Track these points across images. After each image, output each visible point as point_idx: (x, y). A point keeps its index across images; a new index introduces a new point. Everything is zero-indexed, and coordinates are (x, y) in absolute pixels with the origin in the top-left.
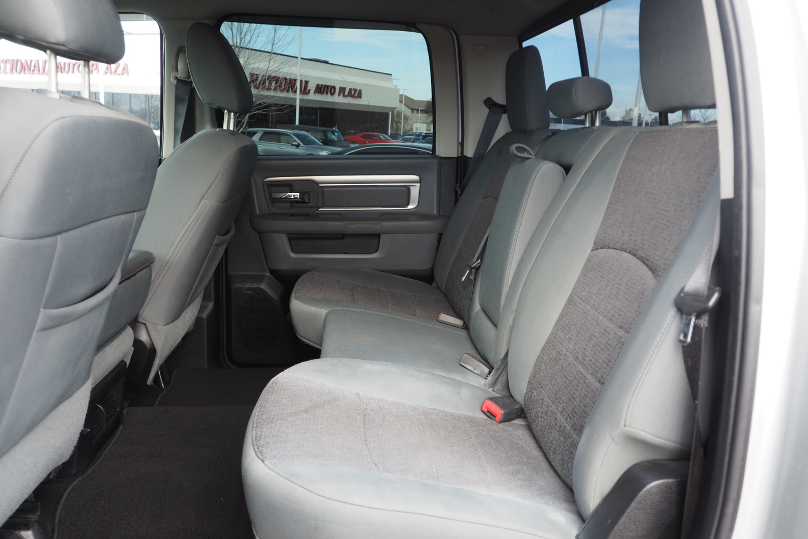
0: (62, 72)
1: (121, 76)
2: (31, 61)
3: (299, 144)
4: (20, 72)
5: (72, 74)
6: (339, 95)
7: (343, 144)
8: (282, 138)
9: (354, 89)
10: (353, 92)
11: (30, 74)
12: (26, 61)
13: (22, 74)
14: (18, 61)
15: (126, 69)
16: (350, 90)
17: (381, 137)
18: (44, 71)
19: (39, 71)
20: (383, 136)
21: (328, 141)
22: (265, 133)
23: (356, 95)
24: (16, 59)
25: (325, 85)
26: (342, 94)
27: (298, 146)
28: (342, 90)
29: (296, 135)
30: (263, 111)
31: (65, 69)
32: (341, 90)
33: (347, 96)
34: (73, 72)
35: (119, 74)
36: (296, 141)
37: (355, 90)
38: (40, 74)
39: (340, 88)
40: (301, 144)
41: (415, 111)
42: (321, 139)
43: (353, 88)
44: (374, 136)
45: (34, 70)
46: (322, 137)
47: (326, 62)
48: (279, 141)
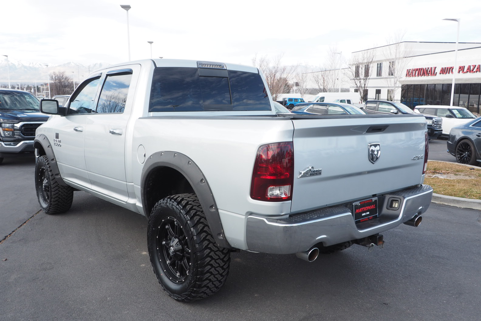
1: (475, 73)
2: (428, 68)
4: (422, 75)
10: (472, 68)
12: (426, 68)
13: (423, 76)
14: (422, 69)
15: (479, 68)
18: (434, 74)
24: (421, 68)
31: (445, 72)
34: (449, 73)
35: (474, 72)
45: (429, 73)
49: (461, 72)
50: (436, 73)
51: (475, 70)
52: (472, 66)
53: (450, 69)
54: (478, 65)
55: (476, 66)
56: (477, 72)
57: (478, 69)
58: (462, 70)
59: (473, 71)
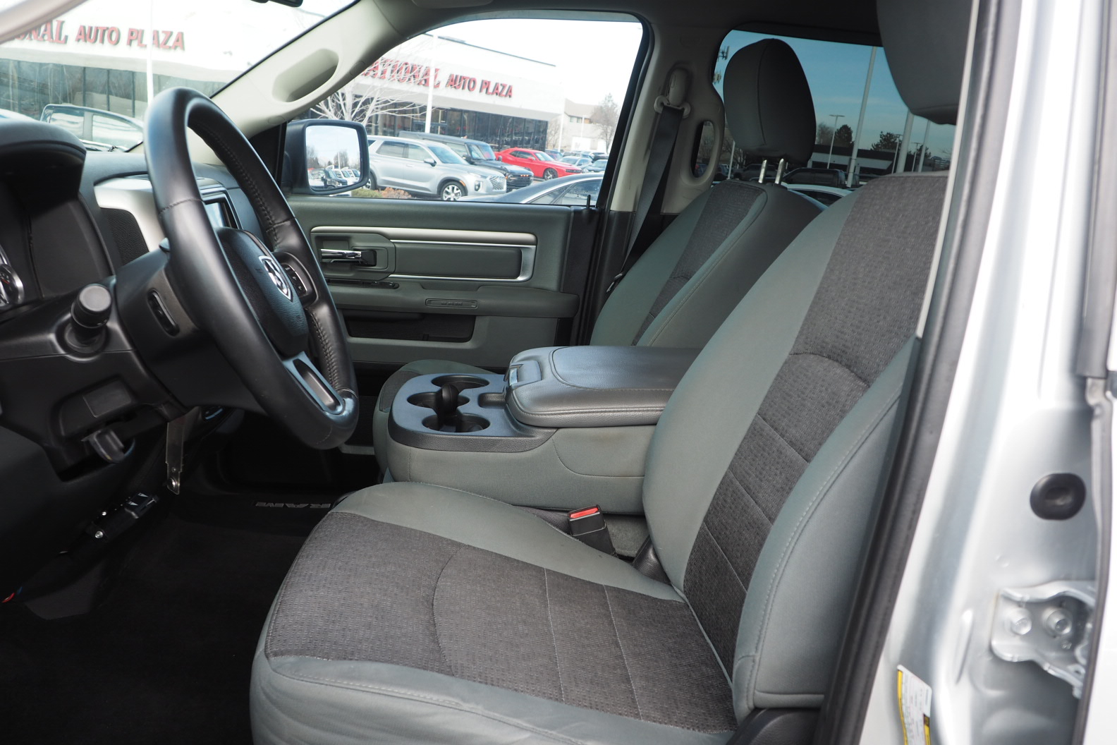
0: (86, 41)
1: (172, 50)
3: (435, 162)
5: (101, 44)
6: (481, 91)
7: (494, 164)
8: (411, 151)
9: (501, 85)
10: (500, 88)
11: (39, 40)
15: (180, 40)
16: (497, 84)
17: (539, 155)
18: (60, 38)
19: (52, 38)
20: (542, 155)
21: (474, 159)
22: (387, 143)
23: (504, 93)
25: (461, 77)
26: (484, 90)
27: (433, 165)
28: (486, 84)
29: (430, 148)
30: (389, 112)
31: (90, 37)
32: (484, 85)
33: (493, 93)
34: (102, 41)
35: (170, 48)
36: (430, 157)
37: (504, 86)
38: (53, 42)
39: (483, 81)
40: (438, 162)
41: (575, 119)
42: (464, 156)
43: (500, 82)
44: (529, 154)
45: (43, 35)
46: (466, 154)
47: (462, 43)
48: (405, 156)
49: (135, 43)
50: (66, 37)
51: (171, 43)
52: (163, 32)
53: (104, 31)
54: (179, 33)
55: (171, 34)
56: (175, 47)
57: (177, 40)
58: (137, 38)
59: (165, 43)
